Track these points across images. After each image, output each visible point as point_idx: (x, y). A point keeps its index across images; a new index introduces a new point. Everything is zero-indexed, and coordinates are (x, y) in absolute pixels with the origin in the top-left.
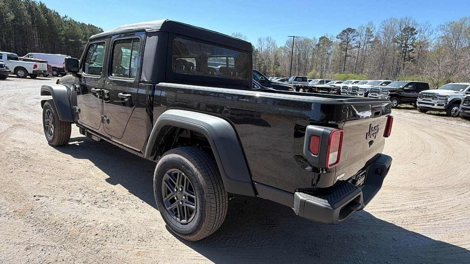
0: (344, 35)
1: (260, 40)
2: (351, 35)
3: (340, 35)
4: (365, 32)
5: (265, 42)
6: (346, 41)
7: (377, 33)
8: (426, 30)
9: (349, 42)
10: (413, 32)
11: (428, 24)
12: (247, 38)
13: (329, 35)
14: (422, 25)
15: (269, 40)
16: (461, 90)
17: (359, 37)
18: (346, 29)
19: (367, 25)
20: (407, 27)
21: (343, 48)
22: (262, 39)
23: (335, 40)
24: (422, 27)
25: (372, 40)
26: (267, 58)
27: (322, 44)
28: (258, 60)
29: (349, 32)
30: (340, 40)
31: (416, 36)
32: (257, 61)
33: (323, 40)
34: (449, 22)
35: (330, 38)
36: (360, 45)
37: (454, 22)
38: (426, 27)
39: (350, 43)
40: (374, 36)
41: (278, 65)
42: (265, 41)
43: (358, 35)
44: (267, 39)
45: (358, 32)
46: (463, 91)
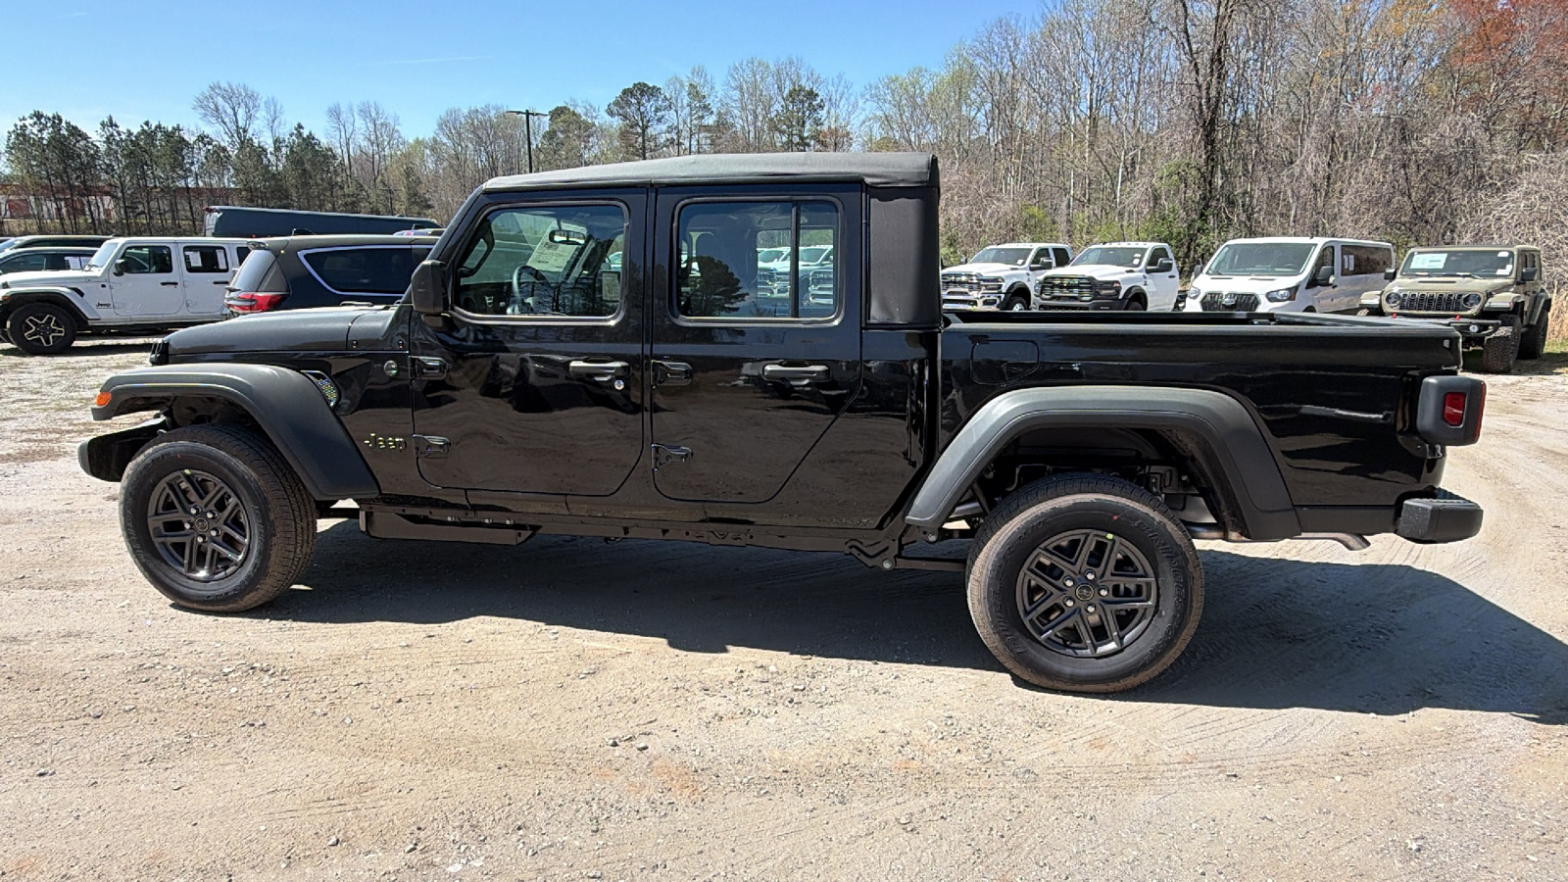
0: (629, 104)
1: (335, 113)
2: (649, 106)
3: (617, 103)
4: (687, 97)
5: (359, 123)
6: (637, 124)
7: (721, 100)
8: (841, 98)
9: (647, 127)
10: (814, 103)
11: (843, 82)
12: (278, 107)
13: (580, 104)
14: (830, 83)
15: (373, 115)
16: (1020, 262)
17: (672, 112)
18: (631, 86)
19: (690, 76)
20: (797, 88)
21: (631, 145)
22: (343, 109)
23: (603, 119)
24: (830, 88)
25: (710, 120)
26: (377, 181)
27: (562, 132)
28: (342, 188)
29: (642, 95)
30: (621, 122)
31: (823, 113)
32: (340, 193)
33: (563, 117)
34: (887, 77)
35: (586, 115)
36: (679, 137)
37: (897, 79)
38: (841, 89)
39: (650, 131)
40: (714, 110)
41: (424, 204)
42: (357, 117)
43: (670, 106)
44: (365, 112)
45: (668, 97)
46: (1023, 263)
